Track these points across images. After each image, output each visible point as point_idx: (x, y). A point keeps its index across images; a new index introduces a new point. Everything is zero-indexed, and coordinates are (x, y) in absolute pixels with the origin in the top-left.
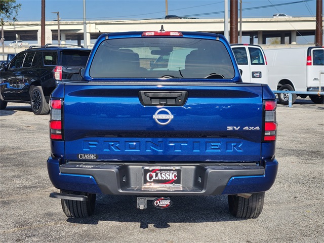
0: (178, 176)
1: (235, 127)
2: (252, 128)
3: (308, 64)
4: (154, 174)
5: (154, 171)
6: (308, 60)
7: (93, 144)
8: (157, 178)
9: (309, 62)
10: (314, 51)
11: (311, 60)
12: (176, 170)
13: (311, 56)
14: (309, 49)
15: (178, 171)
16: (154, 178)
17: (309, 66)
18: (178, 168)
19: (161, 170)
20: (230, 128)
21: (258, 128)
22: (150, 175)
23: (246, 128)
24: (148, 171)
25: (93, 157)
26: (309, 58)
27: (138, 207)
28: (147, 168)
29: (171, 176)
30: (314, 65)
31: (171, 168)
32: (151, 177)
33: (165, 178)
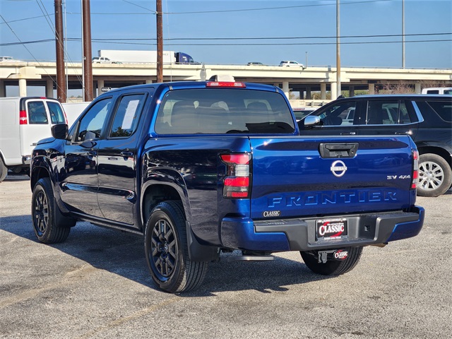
0: (345, 228)
1: (393, 177)
2: (405, 177)
3: (22, 122)
4: (326, 227)
5: (325, 224)
6: (21, 116)
7: (277, 200)
8: (328, 232)
9: (23, 119)
10: (29, 103)
11: (25, 116)
12: (343, 222)
13: (25, 111)
14: (23, 100)
15: (345, 223)
16: (325, 231)
17: (24, 125)
18: (345, 219)
19: (331, 223)
20: (389, 177)
21: (409, 176)
22: (322, 228)
23: (401, 177)
24: (320, 224)
25: (276, 213)
26: (22, 114)
27: (320, 261)
28: (320, 221)
29: (339, 228)
30: (30, 123)
31: (339, 220)
32: (323, 231)
33: (334, 230)
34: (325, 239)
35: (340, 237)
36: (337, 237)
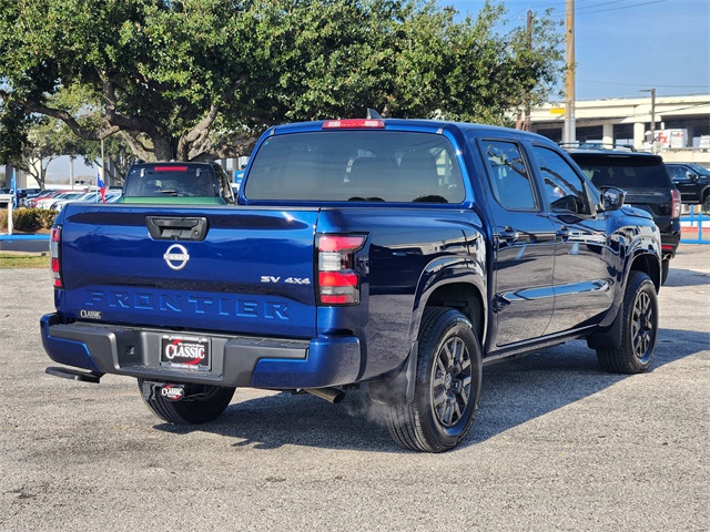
0: (206, 353)
1: (273, 278)
2: (297, 281)
4: (175, 348)
5: (173, 342)
7: (98, 296)
8: (179, 355)
12: (202, 343)
15: (206, 344)
16: (175, 354)
18: (204, 340)
19: (184, 342)
20: (265, 279)
21: (307, 281)
22: (171, 348)
23: (290, 280)
28: (166, 337)
29: (197, 352)
31: (196, 339)
32: (171, 353)
33: (189, 355)
34: (173, 365)
35: (196, 367)
36: (192, 367)
